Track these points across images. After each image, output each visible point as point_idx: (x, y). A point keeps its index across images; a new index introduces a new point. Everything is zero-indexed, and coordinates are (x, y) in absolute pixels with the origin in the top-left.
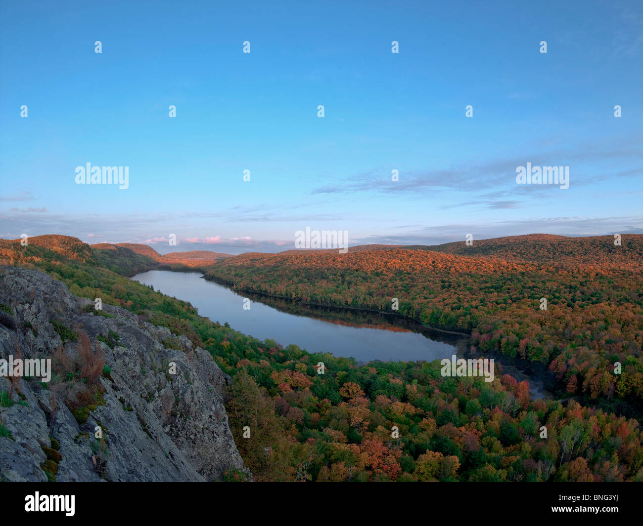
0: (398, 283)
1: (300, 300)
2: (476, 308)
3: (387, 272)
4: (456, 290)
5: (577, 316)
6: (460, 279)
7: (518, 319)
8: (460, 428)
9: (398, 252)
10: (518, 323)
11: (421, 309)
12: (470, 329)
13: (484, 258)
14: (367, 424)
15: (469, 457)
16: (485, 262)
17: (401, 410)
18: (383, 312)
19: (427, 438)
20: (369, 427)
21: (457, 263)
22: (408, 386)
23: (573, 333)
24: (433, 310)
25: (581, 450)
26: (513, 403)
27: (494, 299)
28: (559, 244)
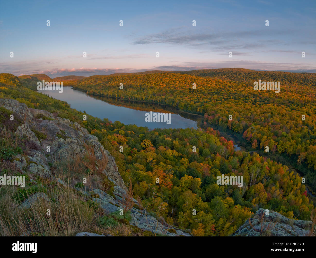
0: (168, 89)
1: (120, 98)
2: (207, 102)
3: (162, 84)
4: (196, 93)
5: (257, 109)
6: (199, 88)
7: (228, 109)
8: (201, 164)
9: (168, 74)
10: (227, 111)
11: (179, 102)
12: (203, 113)
13: (211, 78)
14: (155, 161)
15: (205, 179)
16: (211, 80)
17: (171, 154)
18: (160, 104)
19: (184, 168)
20: (156, 162)
21: (197, 80)
22: (174, 142)
23: (255, 118)
24: (185, 103)
25: (260, 179)
26: (226, 152)
27: (215, 98)
28: (249, 74)
